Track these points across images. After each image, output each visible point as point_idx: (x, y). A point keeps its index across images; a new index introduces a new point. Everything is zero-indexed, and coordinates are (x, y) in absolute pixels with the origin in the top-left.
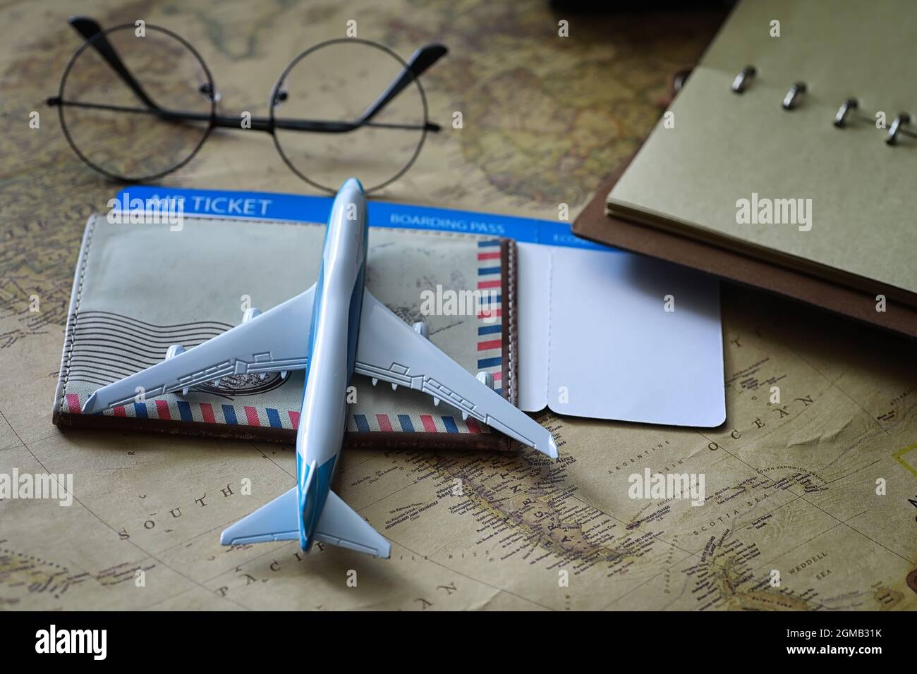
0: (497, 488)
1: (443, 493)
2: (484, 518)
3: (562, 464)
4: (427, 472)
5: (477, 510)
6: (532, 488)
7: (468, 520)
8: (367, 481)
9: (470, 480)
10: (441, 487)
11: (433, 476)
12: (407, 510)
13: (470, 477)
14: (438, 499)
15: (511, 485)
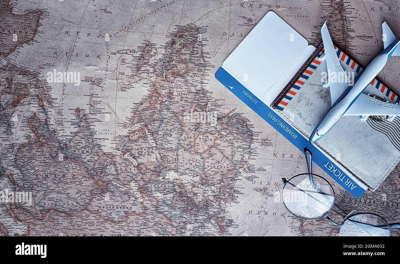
0: (339, 30)
1: (352, 38)
2: (349, 24)
3: (318, 27)
4: (351, 47)
5: (349, 27)
6: (331, 25)
7: (353, 26)
8: (367, 54)
9: (343, 38)
10: (351, 40)
11: (350, 45)
12: (364, 39)
13: (342, 38)
14: (355, 37)
15: (335, 29)
